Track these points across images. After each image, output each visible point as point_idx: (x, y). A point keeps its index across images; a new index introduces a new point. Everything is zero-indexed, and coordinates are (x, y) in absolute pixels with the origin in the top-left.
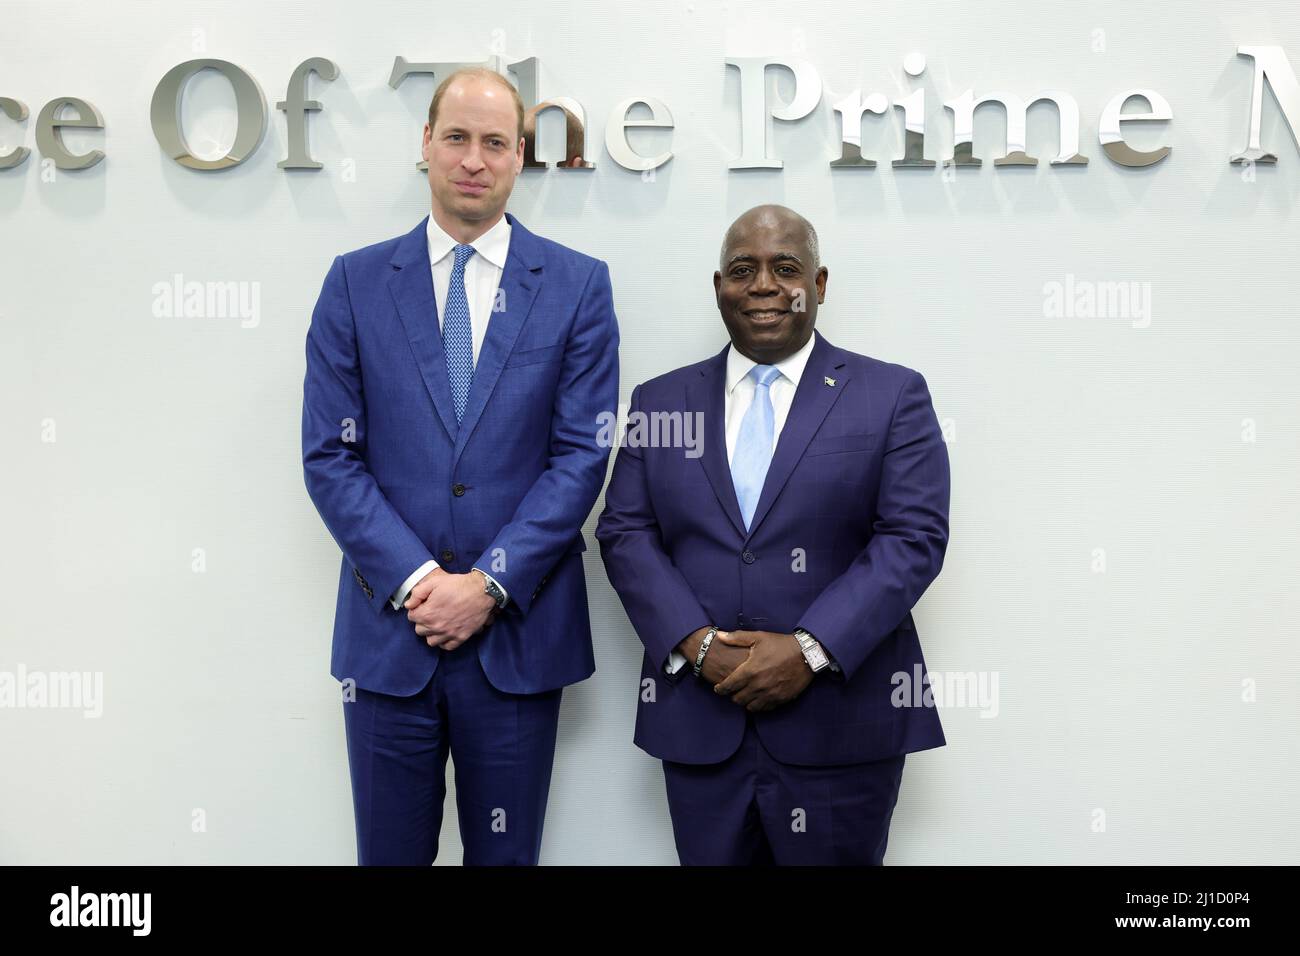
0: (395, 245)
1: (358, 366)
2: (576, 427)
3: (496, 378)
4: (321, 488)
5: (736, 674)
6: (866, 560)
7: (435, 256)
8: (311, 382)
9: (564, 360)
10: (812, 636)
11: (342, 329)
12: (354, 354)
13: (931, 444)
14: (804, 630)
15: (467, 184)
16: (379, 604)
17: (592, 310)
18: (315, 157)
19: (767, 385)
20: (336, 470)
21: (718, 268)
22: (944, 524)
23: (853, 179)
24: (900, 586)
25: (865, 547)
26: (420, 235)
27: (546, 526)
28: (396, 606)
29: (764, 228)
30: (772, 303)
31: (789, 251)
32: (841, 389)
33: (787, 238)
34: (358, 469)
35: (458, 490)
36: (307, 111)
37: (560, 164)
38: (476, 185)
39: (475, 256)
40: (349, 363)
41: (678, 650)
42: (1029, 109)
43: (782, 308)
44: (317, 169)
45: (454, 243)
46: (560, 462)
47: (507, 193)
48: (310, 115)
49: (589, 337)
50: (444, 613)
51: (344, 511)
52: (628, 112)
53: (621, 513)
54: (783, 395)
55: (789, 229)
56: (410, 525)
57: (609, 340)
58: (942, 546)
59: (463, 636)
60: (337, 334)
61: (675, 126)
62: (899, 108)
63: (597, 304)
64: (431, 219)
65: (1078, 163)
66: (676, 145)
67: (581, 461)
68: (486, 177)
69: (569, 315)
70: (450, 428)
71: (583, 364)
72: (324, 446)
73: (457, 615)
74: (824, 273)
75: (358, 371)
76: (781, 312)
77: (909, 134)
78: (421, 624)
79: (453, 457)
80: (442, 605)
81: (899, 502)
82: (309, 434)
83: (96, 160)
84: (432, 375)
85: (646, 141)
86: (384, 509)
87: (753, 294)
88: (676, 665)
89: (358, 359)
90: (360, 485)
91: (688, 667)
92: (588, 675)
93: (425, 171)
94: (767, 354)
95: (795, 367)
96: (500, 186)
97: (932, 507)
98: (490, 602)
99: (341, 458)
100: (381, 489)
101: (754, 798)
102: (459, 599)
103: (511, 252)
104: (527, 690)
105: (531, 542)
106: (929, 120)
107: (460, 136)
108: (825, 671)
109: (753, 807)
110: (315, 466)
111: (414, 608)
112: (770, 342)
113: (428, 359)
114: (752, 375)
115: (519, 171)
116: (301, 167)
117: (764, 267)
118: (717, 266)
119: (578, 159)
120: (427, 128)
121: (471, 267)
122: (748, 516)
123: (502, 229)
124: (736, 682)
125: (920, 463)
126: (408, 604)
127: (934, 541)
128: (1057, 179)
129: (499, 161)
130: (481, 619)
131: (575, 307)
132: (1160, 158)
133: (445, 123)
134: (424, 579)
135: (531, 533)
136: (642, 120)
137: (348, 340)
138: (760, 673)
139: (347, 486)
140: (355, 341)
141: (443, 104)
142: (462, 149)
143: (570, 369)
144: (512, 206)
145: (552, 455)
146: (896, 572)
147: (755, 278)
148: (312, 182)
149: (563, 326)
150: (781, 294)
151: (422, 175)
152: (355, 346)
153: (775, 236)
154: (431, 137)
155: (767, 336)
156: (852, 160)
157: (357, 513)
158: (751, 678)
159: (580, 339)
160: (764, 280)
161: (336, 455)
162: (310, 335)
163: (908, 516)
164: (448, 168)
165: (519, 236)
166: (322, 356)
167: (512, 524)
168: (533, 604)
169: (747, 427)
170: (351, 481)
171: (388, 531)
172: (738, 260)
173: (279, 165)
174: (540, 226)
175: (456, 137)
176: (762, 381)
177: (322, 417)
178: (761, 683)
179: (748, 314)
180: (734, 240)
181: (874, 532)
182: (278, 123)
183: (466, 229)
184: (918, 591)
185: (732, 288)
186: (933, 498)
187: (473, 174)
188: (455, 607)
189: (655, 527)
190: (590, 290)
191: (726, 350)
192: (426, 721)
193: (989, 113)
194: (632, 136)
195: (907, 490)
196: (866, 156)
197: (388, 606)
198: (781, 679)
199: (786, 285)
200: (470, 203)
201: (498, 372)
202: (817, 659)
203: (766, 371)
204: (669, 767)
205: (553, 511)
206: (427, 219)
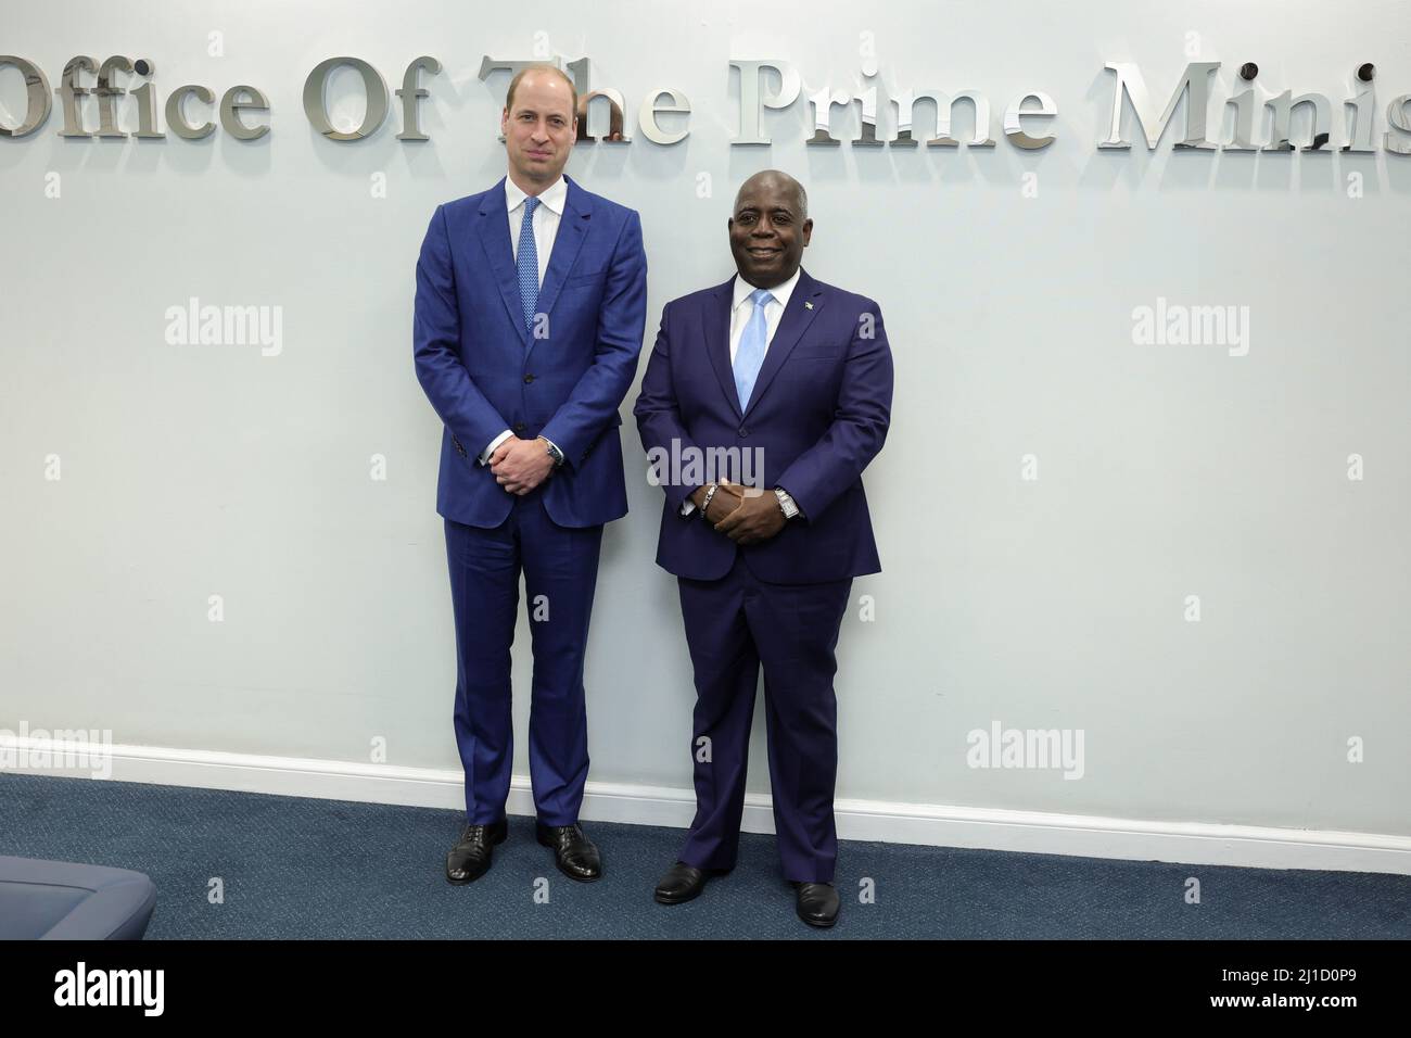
0: (483, 196)
1: (454, 286)
2: (615, 333)
3: (556, 296)
4: (426, 377)
5: (730, 517)
6: (829, 439)
7: (511, 206)
8: (420, 298)
9: (606, 283)
10: (787, 493)
11: (442, 259)
12: (451, 278)
13: (881, 354)
14: (782, 488)
15: (537, 152)
16: (470, 461)
17: (627, 248)
18: (423, 131)
19: (763, 305)
20: (439, 364)
21: (732, 216)
22: (887, 415)
23: (824, 154)
24: (852, 458)
25: (828, 428)
26: (500, 190)
27: (591, 406)
28: (483, 463)
29: (767, 187)
30: (768, 243)
31: (784, 205)
32: (817, 311)
33: (783, 196)
34: (455, 362)
35: (527, 377)
36: (418, 96)
37: (604, 139)
38: (543, 153)
39: (540, 206)
40: (447, 284)
41: (689, 499)
42: (953, 104)
43: (775, 247)
44: (425, 140)
45: (525, 196)
46: (603, 359)
47: (565, 159)
48: (421, 100)
49: (624, 267)
50: (518, 468)
51: (445, 393)
52: (657, 100)
53: (651, 397)
54: (774, 314)
55: (785, 189)
56: (494, 405)
57: (640, 268)
58: (884, 430)
59: (532, 485)
60: (439, 263)
61: (692, 112)
62: (858, 101)
63: (631, 242)
64: (508, 177)
65: (989, 146)
66: (692, 126)
67: (617, 359)
68: (550, 147)
69: (611, 251)
70: (522, 332)
71: (621, 286)
72: (430, 345)
73: (527, 470)
74: (810, 224)
75: (454, 290)
76: (774, 250)
77: (865, 125)
78: (501, 476)
79: (524, 354)
80: (517, 462)
81: (855, 396)
82: (418, 337)
83: (263, 133)
84: (509, 294)
85: (668, 122)
86: (473, 392)
87: (755, 235)
88: (688, 510)
89: (454, 280)
90: (456, 372)
91: (697, 511)
92: (623, 515)
93: (504, 142)
94: (764, 281)
95: (784, 293)
96: (560, 153)
97: (877, 401)
98: (551, 460)
99: (442, 354)
100: (471, 377)
101: (742, 607)
102: (529, 458)
103: (567, 204)
104: (578, 525)
105: (581, 417)
106: (880, 112)
107: (530, 116)
108: (795, 518)
109: (741, 612)
110: (422, 360)
111: (496, 464)
112: (766, 272)
113: (505, 282)
114: (752, 297)
115: (574, 142)
116: (413, 139)
117: (765, 216)
118: (731, 214)
119: (617, 134)
120: (505, 110)
121: (538, 214)
122: (744, 403)
123: (560, 187)
124: (730, 523)
125: (871, 369)
126: (491, 461)
127: (878, 426)
128: (971, 156)
129: (559, 135)
130: (545, 473)
131: (614, 245)
132: (1046, 144)
133: (518, 107)
134: (503, 443)
135: (581, 410)
136: (668, 107)
137: (446, 267)
138: (748, 517)
139: (446, 375)
140: (452, 268)
141: (518, 92)
142: (532, 126)
143: (611, 291)
144: (568, 169)
145: (597, 354)
146: (850, 448)
147: (757, 224)
148: (421, 151)
149: (605, 259)
150: (776, 237)
151: (503, 146)
152: (451, 272)
153: (774, 194)
154: (508, 117)
155: (763, 267)
156: (823, 140)
157: (453, 395)
158: (740, 521)
159: (618, 268)
160: (763, 225)
161: (438, 352)
162: (419, 264)
163: (860, 408)
164: (522, 140)
165: (574, 192)
166: (429, 280)
167: (568, 404)
168: (582, 462)
169: (746, 336)
170: (450, 370)
171: (476, 408)
172: (745, 210)
173: (397, 137)
174: (589, 184)
175: (527, 117)
176: (759, 301)
177: (428, 324)
178: (748, 525)
179: (751, 250)
180: (744, 195)
181: (835, 418)
182: (396, 106)
183: (535, 186)
184: (866, 461)
185: (740, 230)
186: (879, 395)
187: (541, 145)
188: (526, 464)
189: (676, 408)
190: (625, 233)
191: (735, 277)
192: (504, 546)
193: (924, 107)
194: (660, 119)
195: (862, 389)
196: (833, 136)
197: (477, 463)
198: (763, 522)
199: (780, 230)
200: (537, 166)
201: (557, 292)
202: (790, 509)
203: (763, 295)
204: (681, 581)
205: (598, 394)
206: (505, 178)
